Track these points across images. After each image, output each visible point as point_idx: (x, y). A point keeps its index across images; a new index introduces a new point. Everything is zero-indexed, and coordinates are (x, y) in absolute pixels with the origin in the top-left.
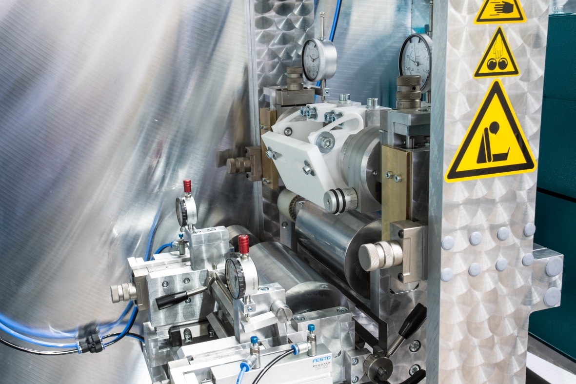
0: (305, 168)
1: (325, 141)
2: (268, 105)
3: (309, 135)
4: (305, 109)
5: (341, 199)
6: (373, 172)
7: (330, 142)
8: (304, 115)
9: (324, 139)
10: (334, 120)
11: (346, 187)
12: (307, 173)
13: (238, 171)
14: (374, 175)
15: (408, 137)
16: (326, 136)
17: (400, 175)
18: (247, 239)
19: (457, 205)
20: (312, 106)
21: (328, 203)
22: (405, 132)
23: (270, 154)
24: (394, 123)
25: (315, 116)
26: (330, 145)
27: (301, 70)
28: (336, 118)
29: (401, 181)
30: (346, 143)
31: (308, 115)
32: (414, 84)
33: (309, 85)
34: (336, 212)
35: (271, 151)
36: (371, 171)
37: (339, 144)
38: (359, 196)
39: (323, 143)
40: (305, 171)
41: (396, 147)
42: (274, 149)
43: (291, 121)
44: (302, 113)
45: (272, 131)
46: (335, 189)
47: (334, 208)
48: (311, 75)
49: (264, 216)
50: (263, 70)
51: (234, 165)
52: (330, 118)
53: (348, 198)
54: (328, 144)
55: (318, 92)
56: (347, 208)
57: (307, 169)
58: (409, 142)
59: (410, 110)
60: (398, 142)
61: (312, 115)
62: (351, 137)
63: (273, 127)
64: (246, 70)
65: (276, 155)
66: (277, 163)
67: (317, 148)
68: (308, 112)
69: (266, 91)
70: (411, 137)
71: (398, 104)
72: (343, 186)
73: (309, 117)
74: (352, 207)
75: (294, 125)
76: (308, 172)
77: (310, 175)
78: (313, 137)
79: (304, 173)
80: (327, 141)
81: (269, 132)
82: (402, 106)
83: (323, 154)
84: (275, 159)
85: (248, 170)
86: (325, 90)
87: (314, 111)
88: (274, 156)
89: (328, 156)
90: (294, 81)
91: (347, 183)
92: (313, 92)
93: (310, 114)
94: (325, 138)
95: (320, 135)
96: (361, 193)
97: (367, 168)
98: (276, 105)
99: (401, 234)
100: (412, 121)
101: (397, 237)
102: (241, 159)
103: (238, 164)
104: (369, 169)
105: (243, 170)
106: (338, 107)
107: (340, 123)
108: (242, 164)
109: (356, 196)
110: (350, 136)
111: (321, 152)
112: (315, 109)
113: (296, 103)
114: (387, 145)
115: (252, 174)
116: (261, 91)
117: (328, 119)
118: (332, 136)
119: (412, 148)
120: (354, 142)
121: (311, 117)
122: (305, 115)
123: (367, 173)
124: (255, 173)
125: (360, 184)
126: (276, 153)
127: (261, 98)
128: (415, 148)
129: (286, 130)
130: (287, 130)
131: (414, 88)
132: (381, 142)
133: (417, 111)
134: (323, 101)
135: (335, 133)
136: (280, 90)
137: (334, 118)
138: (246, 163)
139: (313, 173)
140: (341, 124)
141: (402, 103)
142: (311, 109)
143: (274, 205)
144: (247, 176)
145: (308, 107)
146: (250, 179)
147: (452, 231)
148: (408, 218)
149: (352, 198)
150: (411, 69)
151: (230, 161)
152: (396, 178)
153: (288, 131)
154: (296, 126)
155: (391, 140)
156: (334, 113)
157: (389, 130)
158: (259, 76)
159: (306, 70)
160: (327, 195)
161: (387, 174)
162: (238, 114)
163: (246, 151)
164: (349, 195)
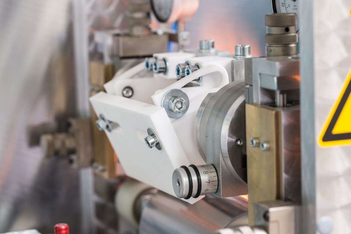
0: (148, 139)
1: (175, 101)
2: (101, 57)
3: (153, 94)
4: (151, 61)
5: (194, 178)
6: (237, 141)
7: (182, 103)
8: (150, 69)
9: (173, 99)
10: (188, 74)
11: (204, 163)
12: (150, 145)
13: (57, 153)
14: (238, 145)
15: (278, 93)
16: (175, 95)
17: (268, 142)
18: (66, 229)
19: (336, 177)
20: (160, 56)
21: (178, 184)
22: (274, 85)
23: (102, 124)
24: (260, 74)
25: (164, 70)
26: (182, 107)
27: (148, 7)
28: (190, 71)
29: (269, 149)
30: (203, 104)
31: (156, 69)
32: (287, 24)
33: (161, 29)
34: (188, 197)
35: (103, 119)
36: (234, 140)
37: (194, 107)
38: (220, 174)
39: (172, 106)
40: (148, 143)
41: (264, 105)
42: (108, 117)
43: (132, 77)
44: (147, 65)
45: (105, 91)
46: (187, 166)
47: (186, 191)
48: (162, 14)
49: (96, 222)
50: (94, 7)
51: (51, 145)
52: (183, 72)
53: (204, 178)
54: (179, 105)
55: (173, 38)
56: (203, 191)
57: (151, 141)
58: (279, 99)
59: (281, 58)
60: (267, 99)
61: (160, 68)
62: (211, 96)
63: (107, 86)
64: (71, 9)
65: (112, 125)
66: (112, 136)
67: (163, 112)
68: (155, 64)
69: (99, 37)
70: (282, 92)
71: (267, 50)
72: (199, 162)
73: (157, 71)
74: (210, 190)
75: (136, 84)
76: (152, 144)
77: (154, 148)
78: (159, 97)
79: (147, 145)
80: (177, 102)
81: (102, 93)
82: (272, 53)
83: (172, 119)
84: (110, 131)
85: (72, 151)
86: (183, 35)
87: (163, 62)
88: (107, 127)
89: (179, 122)
90: (138, 23)
91: (204, 157)
92: (165, 39)
93: (158, 67)
94: (176, 97)
95: (168, 94)
96: (222, 170)
97: (229, 136)
98: (112, 56)
99: (266, 217)
100: (281, 72)
101: (262, 222)
102: (61, 137)
103: (58, 144)
104: (232, 137)
105: (64, 152)
106: (196, 56)
107: (197, 78)
108: (63, 143)
109: (215, 174)
110: (209, 94)
111: (170, 117)
112: (165, 60)
113: (141, 53)
114: (252, 104)
115: (79, 158)
116: (91, 38)
117: (181, 74)
118: (185, 96)
119: (284, 106)
120: (213, 103)
121: (160, 72)
122: (152, 70)
123: (229, 143)
124: (82, 156)
125: (221, 157)
126: (110, 122)
127: (92, 47)
128: (287, 106)
129: (124, 89)
130: (127, 89)
131: (287, 30)
132: (247, 101)
133: (289, 59)
134: (178, 50)
135: (190, 92)
136: (118, 35)
137: (188, 71)
138: (70, 143)
139: (158, 146)
140: (198, 80)
141: (272, 48)
142: (160, 60)
143: (110, 205)
144: (71, 162)
145: (156, 58)
146: (75, 166)
147: (330, 211)
148: (278, 197)
149: (210, 177)
150: (287, 6)
151: (45, 139)
152: (263, 146)
153: (127, 92)
154: (138, 84)
155: (258, 97)
156: (188, 64)
157: (254, 84)
158: (89, 16)
159: (156, 8)
160: (176, 173)
161: (252, 142)
162: (59, 71)
163: (69, 125)
164: (206, 173)
